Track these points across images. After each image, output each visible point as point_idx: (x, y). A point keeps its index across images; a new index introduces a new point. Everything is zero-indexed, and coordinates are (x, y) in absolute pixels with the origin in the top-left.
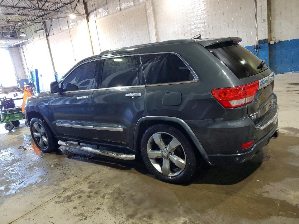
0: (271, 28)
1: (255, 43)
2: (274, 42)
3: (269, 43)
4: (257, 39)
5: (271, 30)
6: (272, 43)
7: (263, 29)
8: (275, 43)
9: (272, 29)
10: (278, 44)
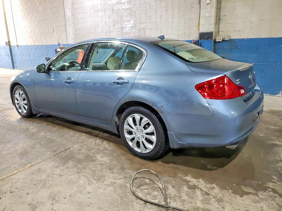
0: (220, 16)
1: (195, 37)
2: (221, 39)
3: (215, 40)
4: (199, 30)
5: (219, 19)
6: (219, 39)
7: (207, 15)
8: (223, 41)
9: (221, 18)
10: (228, 43)
